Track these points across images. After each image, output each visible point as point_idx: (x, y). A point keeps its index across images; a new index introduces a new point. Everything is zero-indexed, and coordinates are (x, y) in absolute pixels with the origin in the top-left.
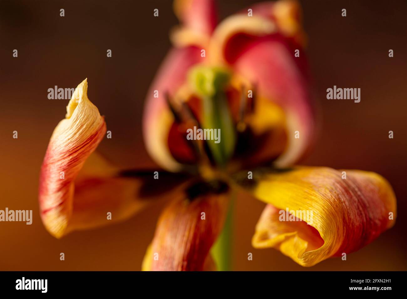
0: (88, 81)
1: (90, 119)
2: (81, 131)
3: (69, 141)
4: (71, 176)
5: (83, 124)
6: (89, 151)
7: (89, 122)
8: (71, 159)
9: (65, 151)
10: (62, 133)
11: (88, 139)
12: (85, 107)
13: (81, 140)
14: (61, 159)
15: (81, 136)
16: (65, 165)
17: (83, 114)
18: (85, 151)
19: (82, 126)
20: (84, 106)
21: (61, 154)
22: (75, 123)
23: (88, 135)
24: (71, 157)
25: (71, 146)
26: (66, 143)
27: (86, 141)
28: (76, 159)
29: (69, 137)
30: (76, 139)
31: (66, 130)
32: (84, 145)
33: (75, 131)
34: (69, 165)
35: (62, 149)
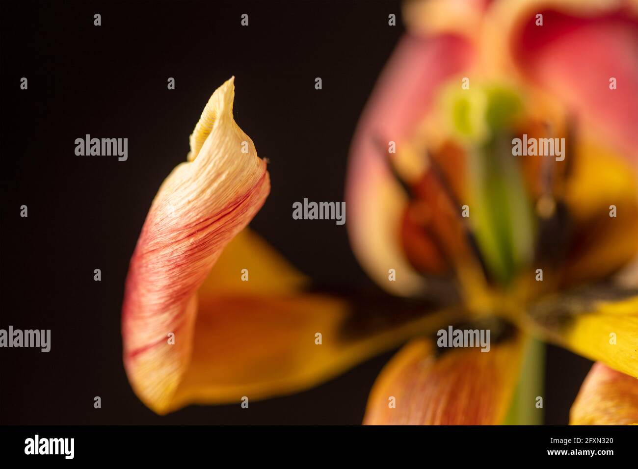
0: (235, 83)
1: (236, 162)
2: (215, 185)
3: (191, 205)
4: (190, 281)
5: (220, 172)
6: (230, 230)
7: (234, 166)
8: (192, 244)
9: (179, 226)
10: (177, 190)
11: (230, 203)
12: (226, 136)
13: (214, 204)
14: (172, 243)
15: (214, 196)
16: (179, 256)
17: (222, 150)
18: (223, 229)
19: (218, 175)
20: (224, 134)
21: (172, 231)
22: (203, 169)
23: (231, 195)
24: (192, 240)
25: (193, 217)
26: (184, 210)
27: (225, 209)
28: (203, 244)
29: (191, 197)
30: (205, 201)
31: (184, 183)
32: (221, 215)
33: (203, 186)
34: (187, 257)
35: (174, 222)
